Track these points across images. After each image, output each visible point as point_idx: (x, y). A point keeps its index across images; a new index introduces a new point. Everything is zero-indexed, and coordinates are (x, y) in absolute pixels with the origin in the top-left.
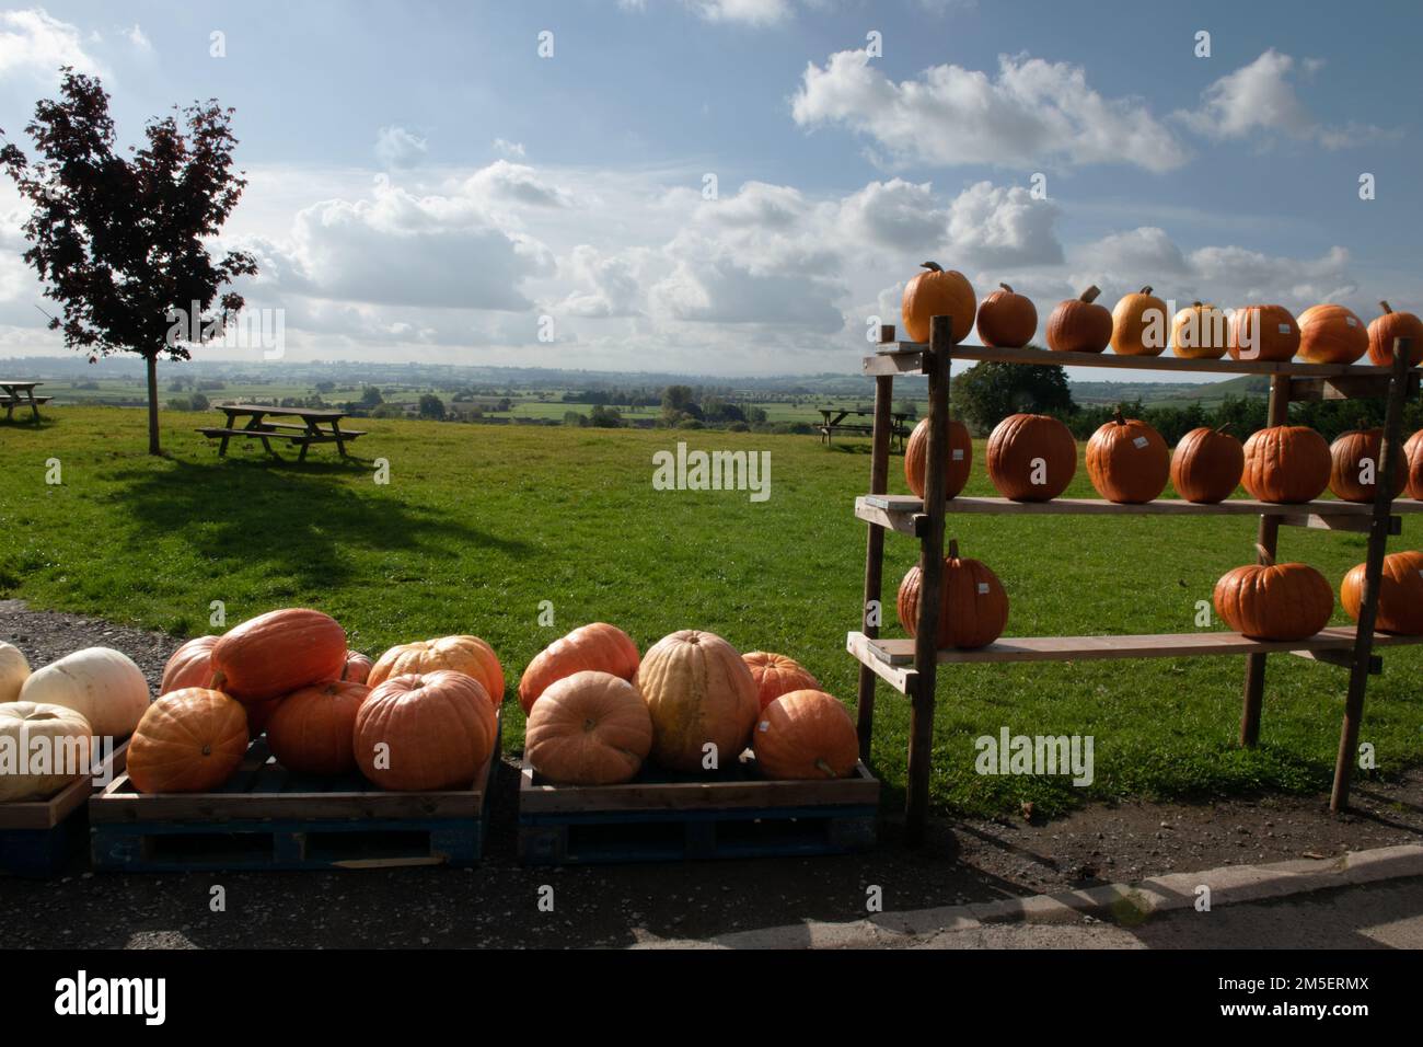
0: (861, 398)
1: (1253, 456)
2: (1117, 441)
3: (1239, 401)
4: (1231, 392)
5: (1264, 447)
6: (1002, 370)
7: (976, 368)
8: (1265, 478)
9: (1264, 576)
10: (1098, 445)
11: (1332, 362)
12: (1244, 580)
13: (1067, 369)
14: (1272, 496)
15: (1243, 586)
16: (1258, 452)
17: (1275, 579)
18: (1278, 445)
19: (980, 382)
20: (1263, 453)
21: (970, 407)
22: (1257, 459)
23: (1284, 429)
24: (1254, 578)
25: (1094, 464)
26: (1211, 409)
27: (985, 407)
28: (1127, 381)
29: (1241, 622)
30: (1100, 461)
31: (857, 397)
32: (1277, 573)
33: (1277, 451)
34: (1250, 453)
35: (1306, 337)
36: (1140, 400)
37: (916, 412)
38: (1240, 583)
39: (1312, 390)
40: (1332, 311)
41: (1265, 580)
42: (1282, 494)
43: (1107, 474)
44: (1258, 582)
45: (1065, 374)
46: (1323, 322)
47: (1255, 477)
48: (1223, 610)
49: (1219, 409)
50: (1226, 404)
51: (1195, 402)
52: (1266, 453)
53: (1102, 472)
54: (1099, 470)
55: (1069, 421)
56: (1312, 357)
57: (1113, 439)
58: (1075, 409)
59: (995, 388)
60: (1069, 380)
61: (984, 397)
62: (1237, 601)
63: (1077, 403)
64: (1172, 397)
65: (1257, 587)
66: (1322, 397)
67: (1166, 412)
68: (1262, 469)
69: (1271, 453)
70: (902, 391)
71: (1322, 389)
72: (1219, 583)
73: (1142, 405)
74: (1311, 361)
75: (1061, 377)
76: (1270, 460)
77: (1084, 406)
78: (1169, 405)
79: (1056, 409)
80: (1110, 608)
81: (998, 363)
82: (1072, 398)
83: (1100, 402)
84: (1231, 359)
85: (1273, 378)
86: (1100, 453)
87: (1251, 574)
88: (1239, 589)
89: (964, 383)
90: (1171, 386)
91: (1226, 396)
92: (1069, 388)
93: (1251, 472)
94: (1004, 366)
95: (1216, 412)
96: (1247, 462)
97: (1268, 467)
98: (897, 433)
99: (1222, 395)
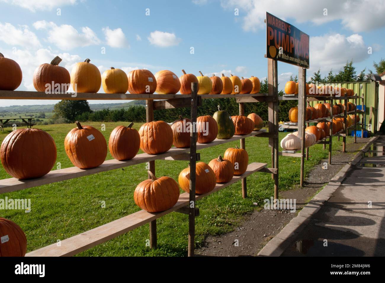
0: (27, 113)
1: (143, 135)
2: (78, 139)
3: (133, 107)
4: (131, 105)
5: (147, 131)
6: (69, 102)
7: (61, 102)
8: (149, 145)
9: (153, 186)
10: (69, 141)
11: (169, 93)
12: (146, 189)
13: (88, 101)
14: (152, 152)
15: (146, 192)
16: (145, 134)
17: (158, 186)
18: (153, 130)
19: (63, 106)
20: (147, 134)
21: (60, 113)
22: (145, 137)
23: (154, 123)
24: (149, 188)
25: (69, 151)
26: (126, 109)
27: (65, 113)
28: (105, 103)
29: (146, 208)
30: (71, 150)
31: (25, 112)
32: (158, 184)
33: (153, 132)
34: (142, 134)
35: (159, 83)
36: (108, 108)
37: (45, 116)
38: (144, 191)
39: (162, 105)
40: (167, 72)
41: (154, 188)
42: (156, 151)
43: (75, 156)
44: (151, 189)
45: (87, 102)
46: (165, 77)
47: (145, 145)
48: (138, 203)
49: (129, 109)
50: (130, 108)
51: (122, 108)
52: (148, 134)
53: (72, 155)
54: (71, 154)
55: (90, 115)
56: (161, 92)
57: (76, 138)
58: (91, 112)
59: (68, 107)
60: (89, 104)
61: (65, 110)
62: (144, 199)
63: (92, 110)
64: (117, 107)
65: (151, 191)
66: (165, 108)
67: (116, 111)
68: (147, 141)
69: (151, 134)
70: (40, 110)
71: (165, 104)
72: (135, 191)
73: (109, 109)
74: (161, 93)
75: (87, 103)
76: (150, 137)
77: (94, 110)
78: (116, 109)
79: (86, 112)
80: (99, 186)
81: (67, 100)
82: (90, 109)
83: (98, 109)
84: (129, 93)
85: (147, 101)
86: (70, 145)
87: (148, 186)
88: (144, 194)
89: (58, 106)
90: (116, 104)
91: (130, 106)
92: (89, 106)
93: (143, 142)
94: (70, 101)
95: (128, 110)
96: (141, 138)
97: (150, 140)
98: (29, 125)
99: (129, 105)
